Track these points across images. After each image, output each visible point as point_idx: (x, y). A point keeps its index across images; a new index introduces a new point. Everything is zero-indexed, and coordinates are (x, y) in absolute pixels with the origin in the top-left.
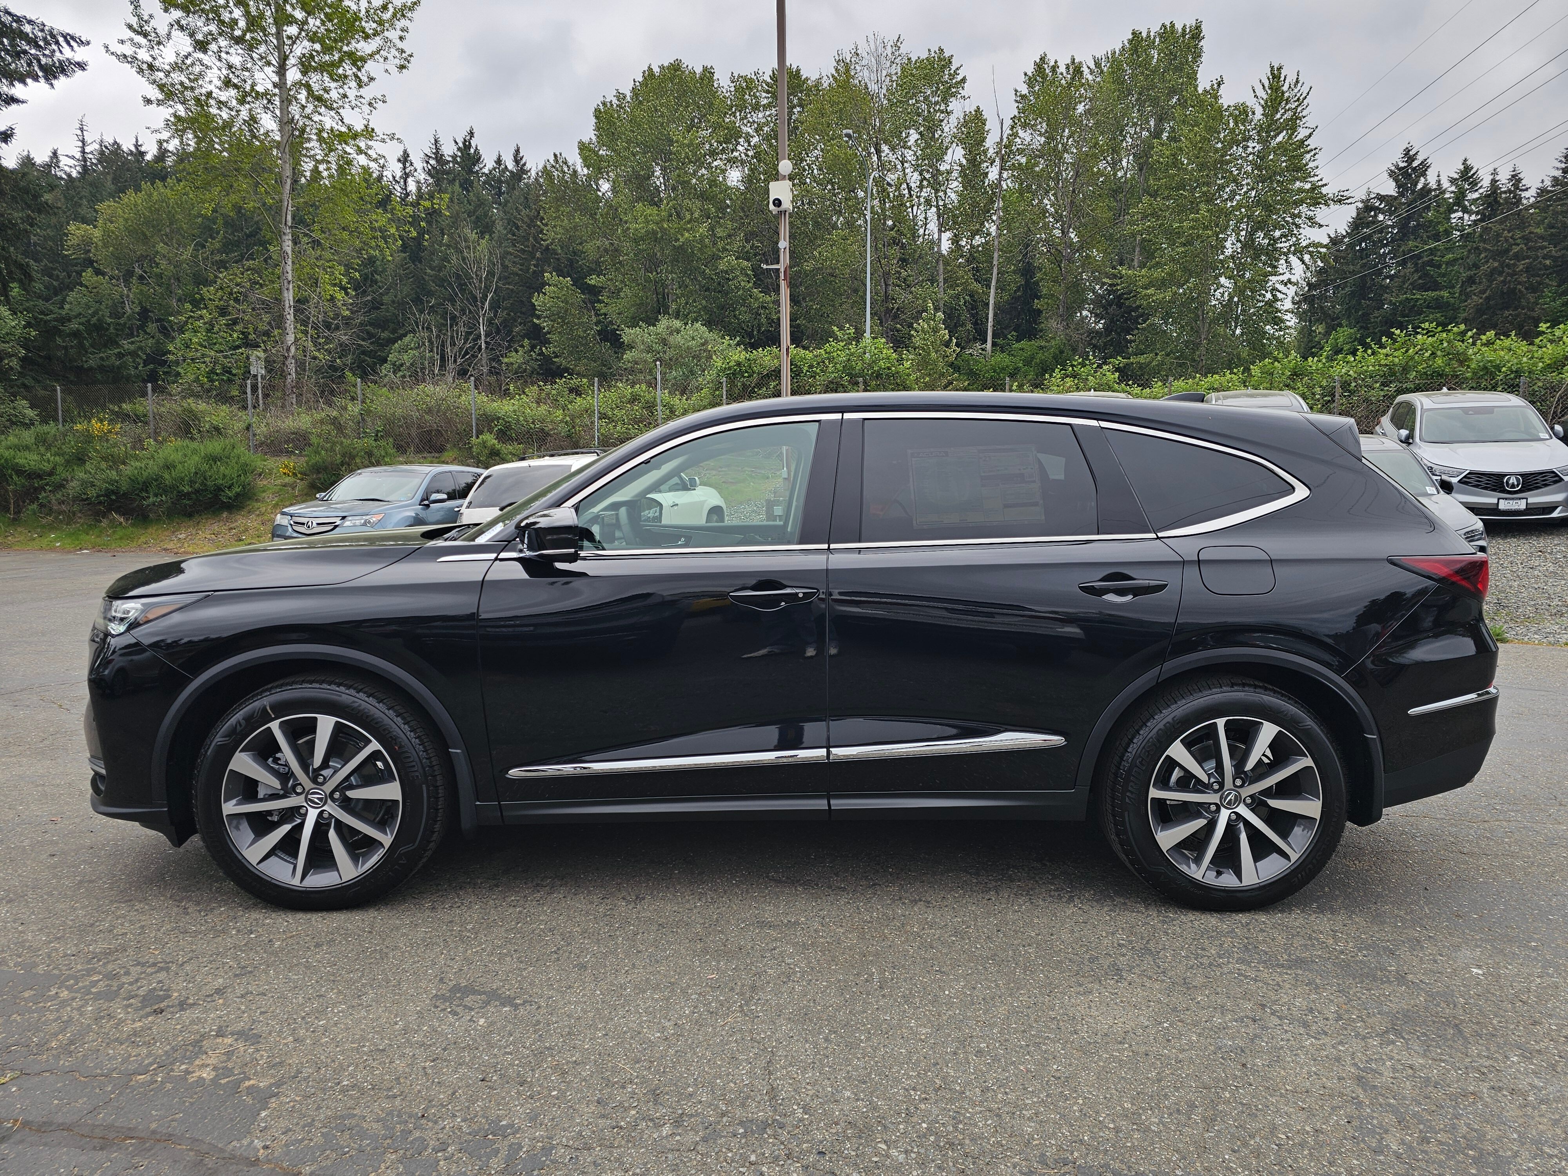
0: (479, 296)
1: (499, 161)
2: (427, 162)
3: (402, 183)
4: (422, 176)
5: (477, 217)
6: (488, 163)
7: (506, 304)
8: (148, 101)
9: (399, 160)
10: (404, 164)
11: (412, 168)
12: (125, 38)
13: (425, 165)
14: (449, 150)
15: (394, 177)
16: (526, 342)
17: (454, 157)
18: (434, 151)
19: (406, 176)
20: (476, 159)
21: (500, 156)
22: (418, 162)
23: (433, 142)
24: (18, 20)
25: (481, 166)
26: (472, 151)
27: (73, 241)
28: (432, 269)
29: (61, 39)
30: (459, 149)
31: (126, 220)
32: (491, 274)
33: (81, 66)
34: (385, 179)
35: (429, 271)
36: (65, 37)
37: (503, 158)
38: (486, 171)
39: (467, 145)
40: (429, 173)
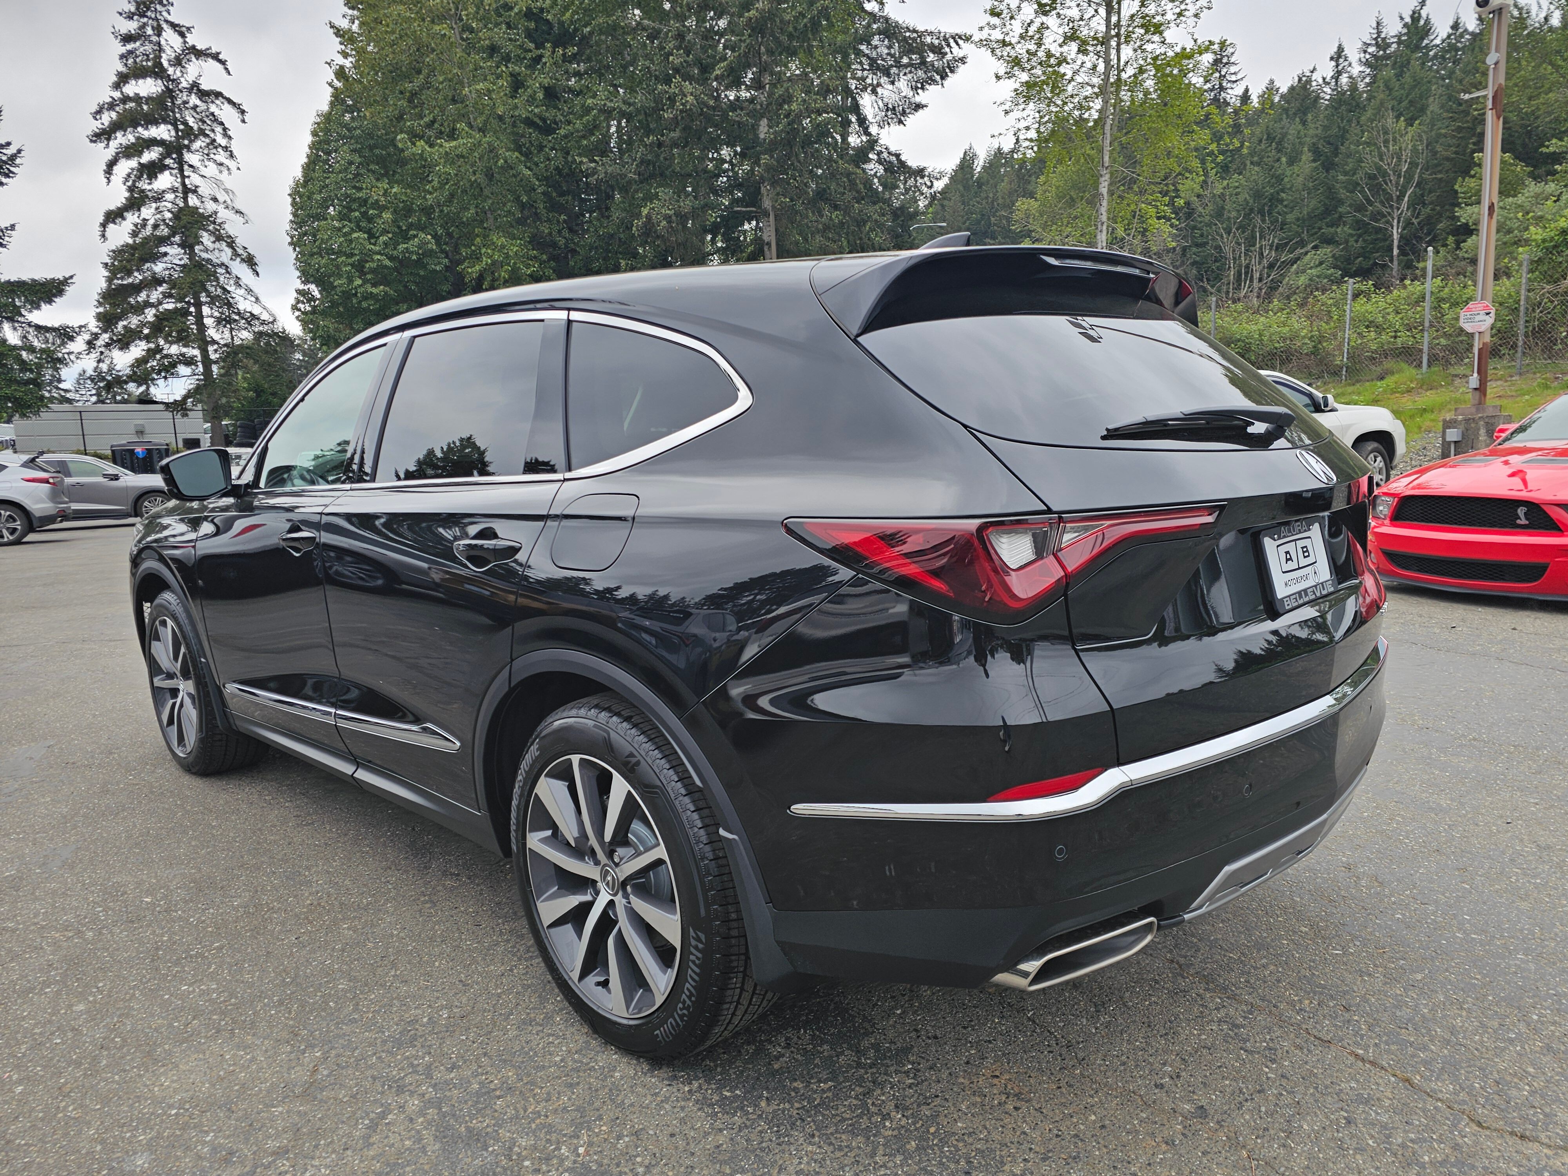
0: (1395, 194)
1: (1455, 26)
2: (1365, 52)
3: (1333, 83)
4: (1356, 69)
5: (1410, 102)
6: (1441, 31)
7: (1433, 197)
8: (998, 77)
9: (1332, 59)
10: (1337, 61)
11: (1346, 63)
12: (983, 24)
13: (1362, 55)
14: (1393, 28)
15: (1324, 79)
16: (1451, 239)
17: (1399, 36)
18: (1375, 36)
19: (1338, 74)
20: (1427, 30)
21: (1458, 18)
22: (1353, 54)
23: (1375, 25)
24: (921, 34)
25: (1432, 37)
26: (1422, 22)
27: (1017, 216)
28: (1346, 173)
29: (951, 41)
30: (1406, 25)
31: (1057, 188)
32: (1413, 165)
33: (963, 60)
34: (1314, 84)
35: (1340, 177)
36: (954, 38)
37: (1462, 20)
38: (1438, 41)
39: (1416, 16)
40: (1367, 64)
